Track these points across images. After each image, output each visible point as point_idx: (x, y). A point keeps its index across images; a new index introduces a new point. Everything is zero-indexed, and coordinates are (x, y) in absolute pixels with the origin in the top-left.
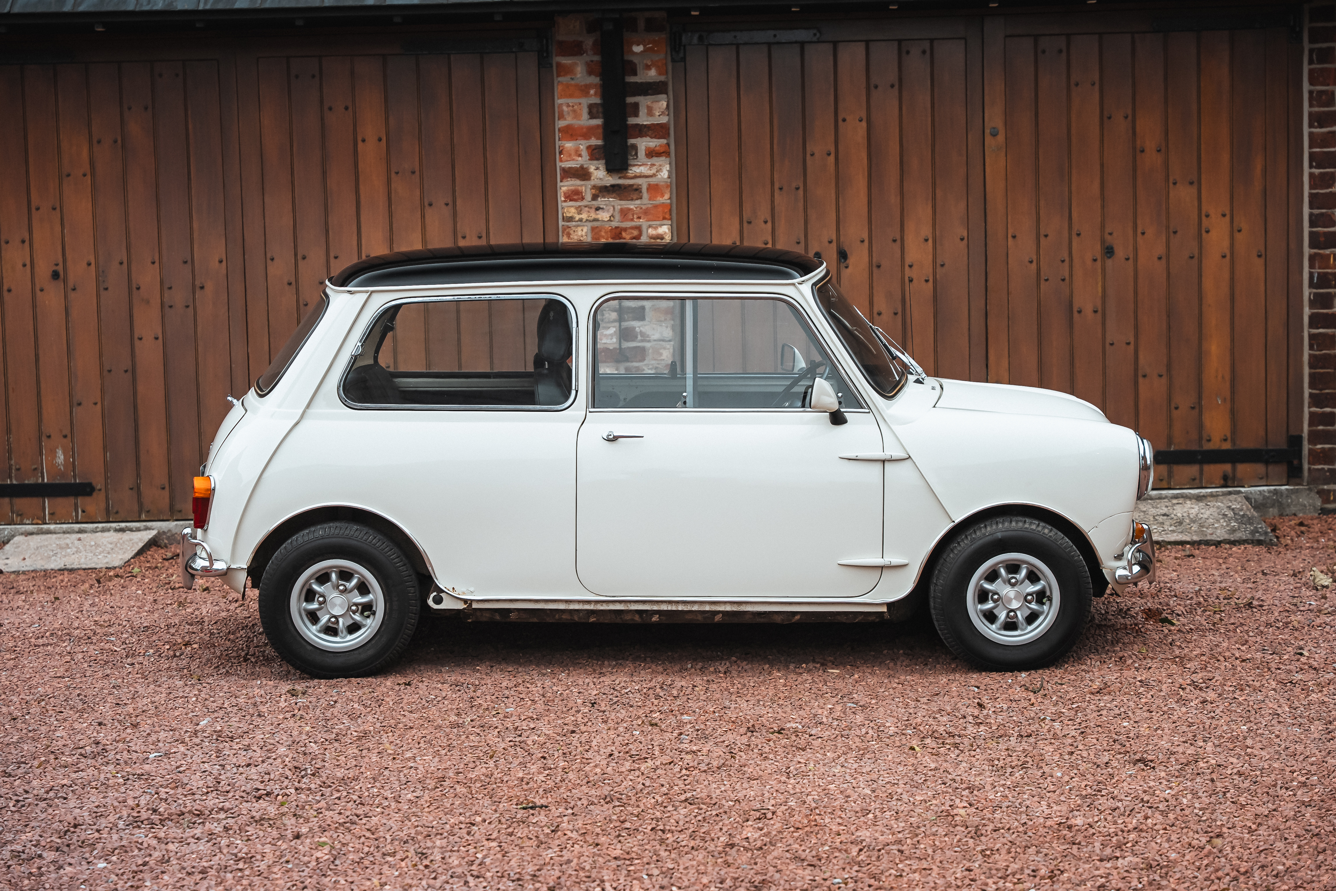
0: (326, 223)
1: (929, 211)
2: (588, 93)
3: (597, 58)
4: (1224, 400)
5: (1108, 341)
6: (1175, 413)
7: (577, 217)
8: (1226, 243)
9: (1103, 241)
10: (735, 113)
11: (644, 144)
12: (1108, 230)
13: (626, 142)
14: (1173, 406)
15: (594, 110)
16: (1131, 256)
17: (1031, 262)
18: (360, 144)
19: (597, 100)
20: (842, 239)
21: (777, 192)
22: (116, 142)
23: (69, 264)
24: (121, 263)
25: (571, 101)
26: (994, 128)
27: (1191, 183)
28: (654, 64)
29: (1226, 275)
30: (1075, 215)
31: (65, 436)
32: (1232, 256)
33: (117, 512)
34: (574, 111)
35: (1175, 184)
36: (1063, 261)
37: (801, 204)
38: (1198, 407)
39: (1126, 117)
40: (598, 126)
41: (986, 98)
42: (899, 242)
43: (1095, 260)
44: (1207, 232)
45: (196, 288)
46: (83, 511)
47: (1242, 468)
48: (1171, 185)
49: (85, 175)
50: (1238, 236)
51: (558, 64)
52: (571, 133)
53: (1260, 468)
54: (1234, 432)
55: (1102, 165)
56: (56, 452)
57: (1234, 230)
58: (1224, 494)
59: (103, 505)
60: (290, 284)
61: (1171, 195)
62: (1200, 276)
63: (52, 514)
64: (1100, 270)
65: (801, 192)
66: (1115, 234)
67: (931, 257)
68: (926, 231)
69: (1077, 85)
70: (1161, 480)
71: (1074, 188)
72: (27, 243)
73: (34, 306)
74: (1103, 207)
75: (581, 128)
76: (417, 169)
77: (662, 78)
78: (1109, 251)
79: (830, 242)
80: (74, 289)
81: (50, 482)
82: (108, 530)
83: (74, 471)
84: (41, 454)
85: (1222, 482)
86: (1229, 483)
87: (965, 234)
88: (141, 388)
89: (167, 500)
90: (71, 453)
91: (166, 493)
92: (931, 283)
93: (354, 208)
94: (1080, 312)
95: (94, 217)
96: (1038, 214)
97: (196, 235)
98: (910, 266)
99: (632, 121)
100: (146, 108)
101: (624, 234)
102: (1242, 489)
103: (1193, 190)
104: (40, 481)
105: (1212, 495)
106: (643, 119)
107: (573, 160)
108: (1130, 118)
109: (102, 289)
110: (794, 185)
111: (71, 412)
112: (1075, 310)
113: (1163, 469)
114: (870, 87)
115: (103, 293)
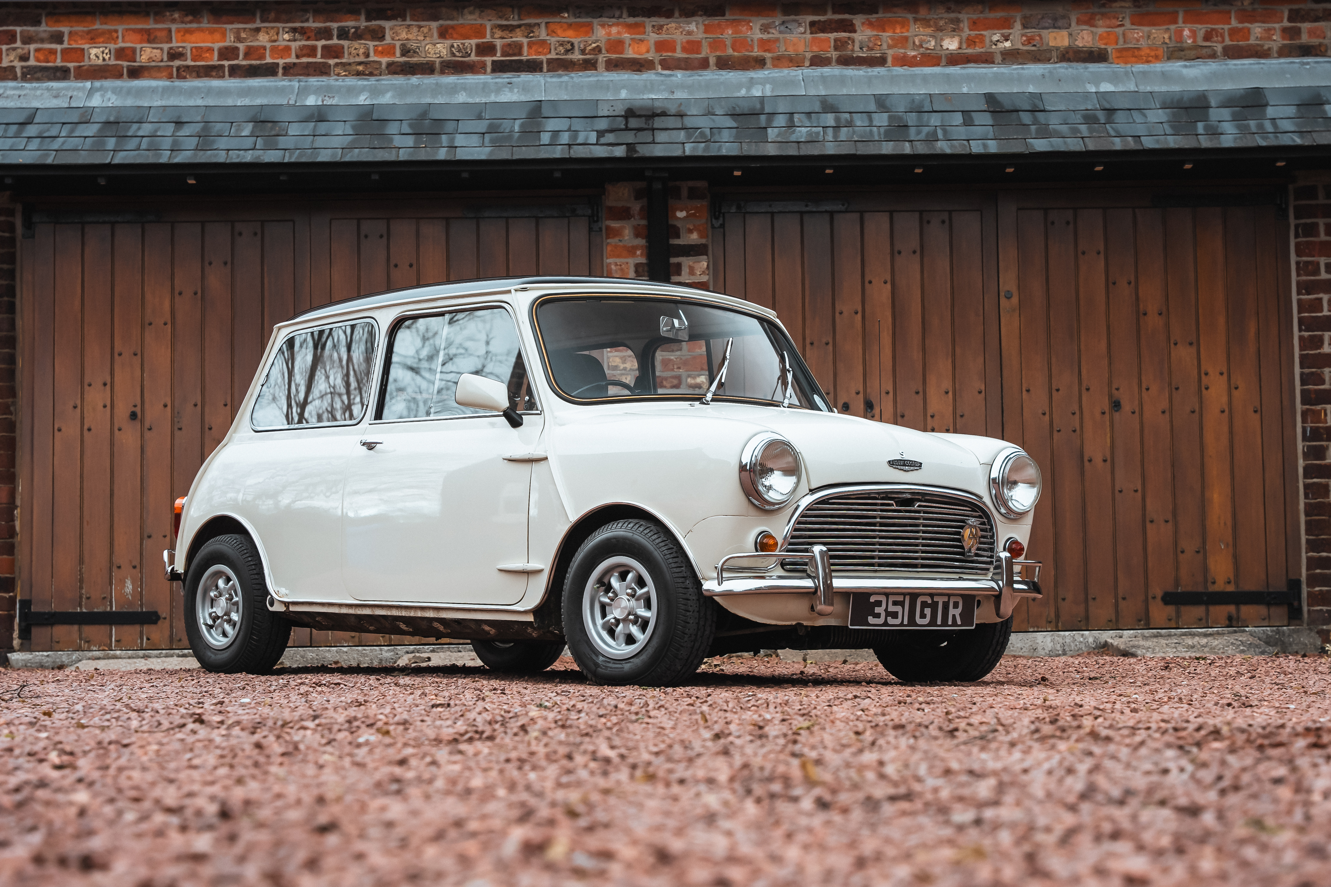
1: (949, 365)
2: (635, 253)
3: (644, 222)
4: (1227, 545)
5: (1117, 488)
6: (1181, 557)
7: (622, 366)
8: (1225, 399)
9: (1110, 396)
10: (770, 274)
12: (1115, 386)
14: (1179, 550)
15: (640, 269)
16: (1137, 411)
17: (1044, 414)
19: (643, 260)
20: (868, 390)
21: (808, 347)
22: (196, 294)
23: (147, 406)
24: (195, 405)
25: (618, 261)
26: (1008, 291)
27: (1191, 344)
28: (696, 228)
29: (1225, 429)
30: (1084, 372)
31: (134, 567)
32: (1230, 411)
33: (180, 640)
34: (622, 270)
35: (1176, 344)
36: (1074, 414)
37: (830, 358)
38: (1202, 551)
39: (1129, 283)
41: (1001, 264)
42: (921, 393)
43: (1104, 413)
44: (1207, 389)
46: (148, 639)
47: (1247, 610)
48: (1172, 345)
49: (165, 324)
50: (1236, 393)
51: (608, 228)
53: (1262, 610)
54: (1237, 575)
55: (1108, 327)
56: (125, 582)
57: (1231, 388)
58: (1229, 633)
59: (167, 633)
61: (1173, 354)
62: (1201, 429)
63: (118, 641)
64: (1108, 423)
65: (830, 347)
66: (1121, 390)
67: (951, 408)
68: (947, 384)
69: (1084, 253)
70: (1170, 620)
71: (1082, 347)
72: (108, 387)
73: (112, 444)
74: (1110, 364)
77: (703, 241)
78: (1116, 405)
79: (858, 393)
80: (150, 429)
81: (119, 610)
82: (172, 656)
83: (141, 600)
84: (111, 584)
85: (1227, 622)
86: (1234, 623)
87: (983, 388)
90: (140, 583)
94: (1090, 461)
95: (172, 361)
96: (1050, 370)
98: (932, 417)
100: (226, 263)
101: (665, 383)
102: (1247, 629)
103: (1193, 350)
104: (108, 609)
105: (1218, 633)
106: (685, 278)
108: (1133, 283)
109: (176, 428)
110: (824, 340)
111: (141, 544)
112: (1086, 459)
113: (1170, 610)
114: (894, 253)
115: (177, 433)
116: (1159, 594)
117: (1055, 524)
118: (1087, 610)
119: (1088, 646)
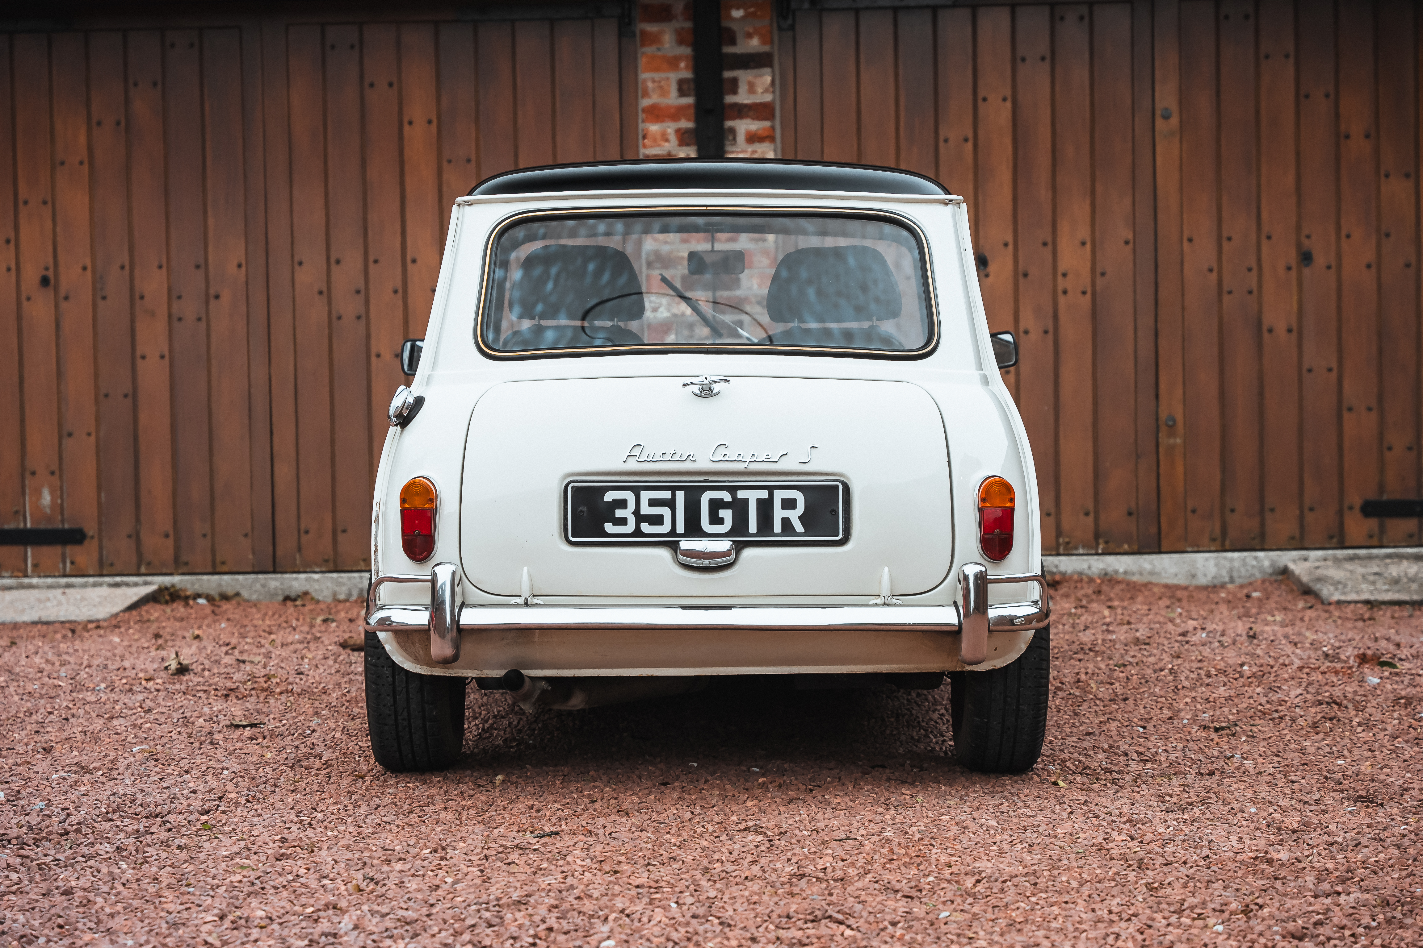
0: (365, 220)
1: (1087, 208)
2: (678, 66)
3: (688, 25)
5: (1306, 366)
6: (1388, 455)
9: (1299, 245)
10: (854, 90)
11: (743, 127)
12: (1305, 231)
13: (722, 125)
14: (1385, 446)
15: (685, 87)
16: (1334, 264)
17: (1211, 270)
18: (406, 127)
19: (688, 75)
20: (981, 241)
22: (118, 123)
23: (61, 268)
24: (122, 268)
25: (657, 76)
26: (1166, 109)
27: (1407, 176)
28: (757, 32)
30: (1264, 213)
31: (53, 473)
33: (112, 565)
34: (661, 88)
35: (1387, 176)
36: (1250, 270)
38: (1415, 447)
39: (1327, 96)
40: (688, 106)
41: (1157, 72)
42: (1050, 245)
43: (1289, 268)
45: (210, 297)
46: (72, 563)
48: (1382, 178)
49: (81, 163)
51: (643, 32)
52: (656, 114)
55: (1298, 154)
56: (41, 492)
59: (95, 556)
60: (321, 293)
61: (1383, 190)
62: (1419, 288)
63: (35, 566)
64: (1295, 281)
66: (1313, 237)
67: (1089, 264)
68: (1084, 232)
69: (1267, 57)
70: (1371, 536)
71: (1263, 182)
72: (12, 244)
73: (19, 318)
74: (1299, 204)
75: (669, 107)
76: (473, 157)
77: (767, 48)
78: (1306, 258)
80: (66, 298)
81: (36, 527)
82: (101, 585)
83: (62, 513)
84: (24, 494)
87: (1130, 236)
88: (143, 417)
89: (171, 551)
90: (59, 492)
91: (170, 542)
92: (1088, 296)
93: (398, 204)
94: (1270, 331)
95: (92, 211)
96: (1219, 212)
97: (211, 235)
98: (1064, 275)
99: (730, 99)
100: (155, 84)
103: (1410, 184)
104: (22, 526)
106: (743, 97)
107: (659, 146)
108: (1332, 96)
109: (99, 297)
111: (60, 445)
112: (1265, 329)
113: (1373, 523)
114: (1016, 60)
115: (101, 303)
116: (1357, 502)
117: (1223, 414)
118: (1262, 525)
119: (1261, 570)
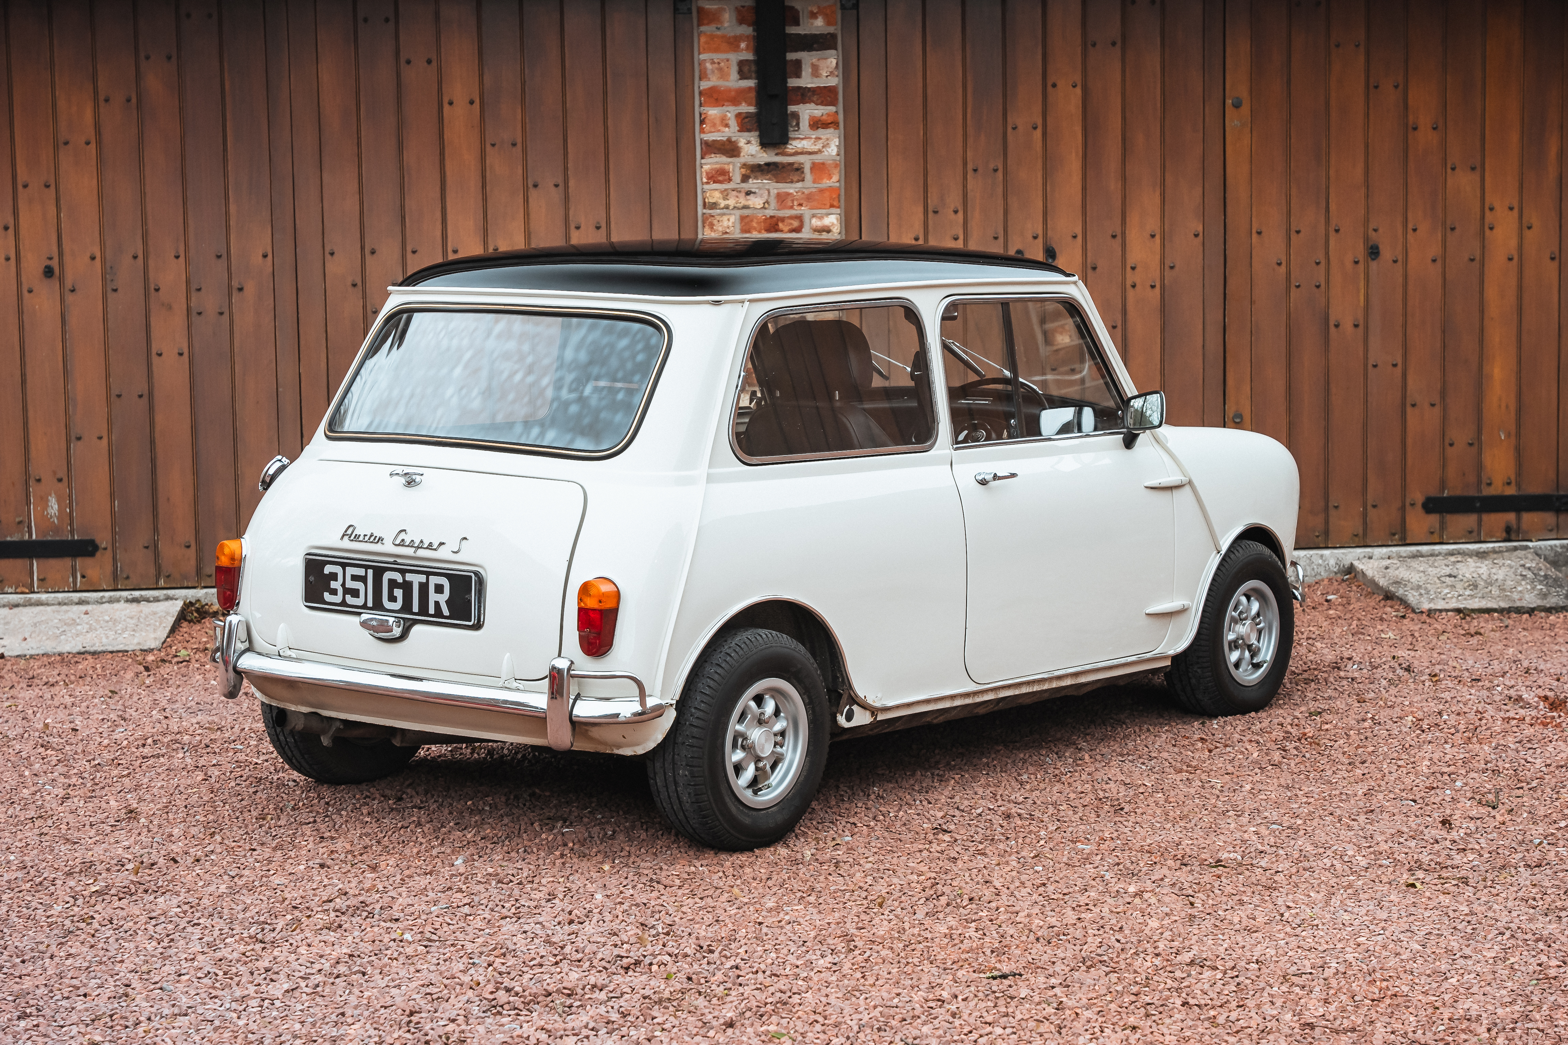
0: (402, 207)
1: (1157, 200)
2: (738, 46)
3: (749, 2)
4: (1508, 435)
5: (1371, 362)
6: (1450, 451)
7: (723, 203)
8: (1513, 243)
9: (1367, 239)
10: (920, 76)
11: (807, 112)
12: (1372, 226)
13: (786, 110)
14: (1447, 442)
15: (746, 69)
16: (1400, 258)
17: (1279, 264)
18: (446, 107)
20: (1049, 233)
21: (970, 174)
22: (129, 100)
23: (67, 258)
24: (135, 257)
25: (716, 57)
26: (1237, 98)
27: (1473, 169)
28: (821, 12)
29: (1513, 282)
30: (1333, 207)
31: (60, 480)
32: (1519, 259)
33: (128, 578)
34: (720, 70)
35: (1453, 169)
36: (1318, 264)
37: (1000, 190)
38: (1476, 444)
39: (1397, 87)
40: (750, 88)
41: (1228, 60)
42: (1119, 238)
43: (1356, 263)
44: (1491, 229)
45: (233, 290)
46: (83, 577)
47: (1528, 518)
48: (1449, 170)
49: (88, 143)
50: (1528, 234)
51: (700, 10)
52: (716, 97)
53: (1549, 518)
54: (1519, 474)
55: (1367, 146)
56: (48, 501)
57: (1524, 227)
58: (1509, 550)
59: (109, 568)
60: (354, 285)
61: (1450, 182)
62: (1482, 282)
63: (42, 580)
64: (1362, 276)
65: (1000, 174)
66: (1381, 230)
67: (1158, 257)
68: (1153, 224)
69: (1337, 45)
70: (1432, 533)
71: (1332, 173)
72: (11, 231)
73: (20, 312)
74: (1367, 196)
75: (729, 90)
76: (519, 141)
77: (831, 29)
78: (1374, 252)
79: (1035, 238)
80: (73, 291)
81: (40, 538)
82: (117, 600)
83: (71, 524)
84: (28, 503)
85: (1504, 535)
86: (1513, 537)
87: (1200, 229)
88: (159, 418)
89: (193, 562)
90: (68, 501)
91: (192, 552)
92: (1157, 290)
93: (438, 189)
94: (1337, 326)
95: (101, 196)
96: (1289, 203)
97: (232, 223)
98: (1133, 268)
99: (793, 82)
100: (169, 58)
101: (781, 225)
102: (1530, 544)
103: (1476, 177)
104: (26, 537)
105: (1494, 551)
106: (806, 81)
107: (719, 131)
108: (1401, 87)
109: (109, 290)
110: (992, 166)
111: (68, 449)
112: (1332, 323)
113: (1433, 520)
114: (1087, 44)
115: (111, 296)
116: (1420, 499)
117: (1289, 410)
118: (1327, 522)
119: (1327, 569)
